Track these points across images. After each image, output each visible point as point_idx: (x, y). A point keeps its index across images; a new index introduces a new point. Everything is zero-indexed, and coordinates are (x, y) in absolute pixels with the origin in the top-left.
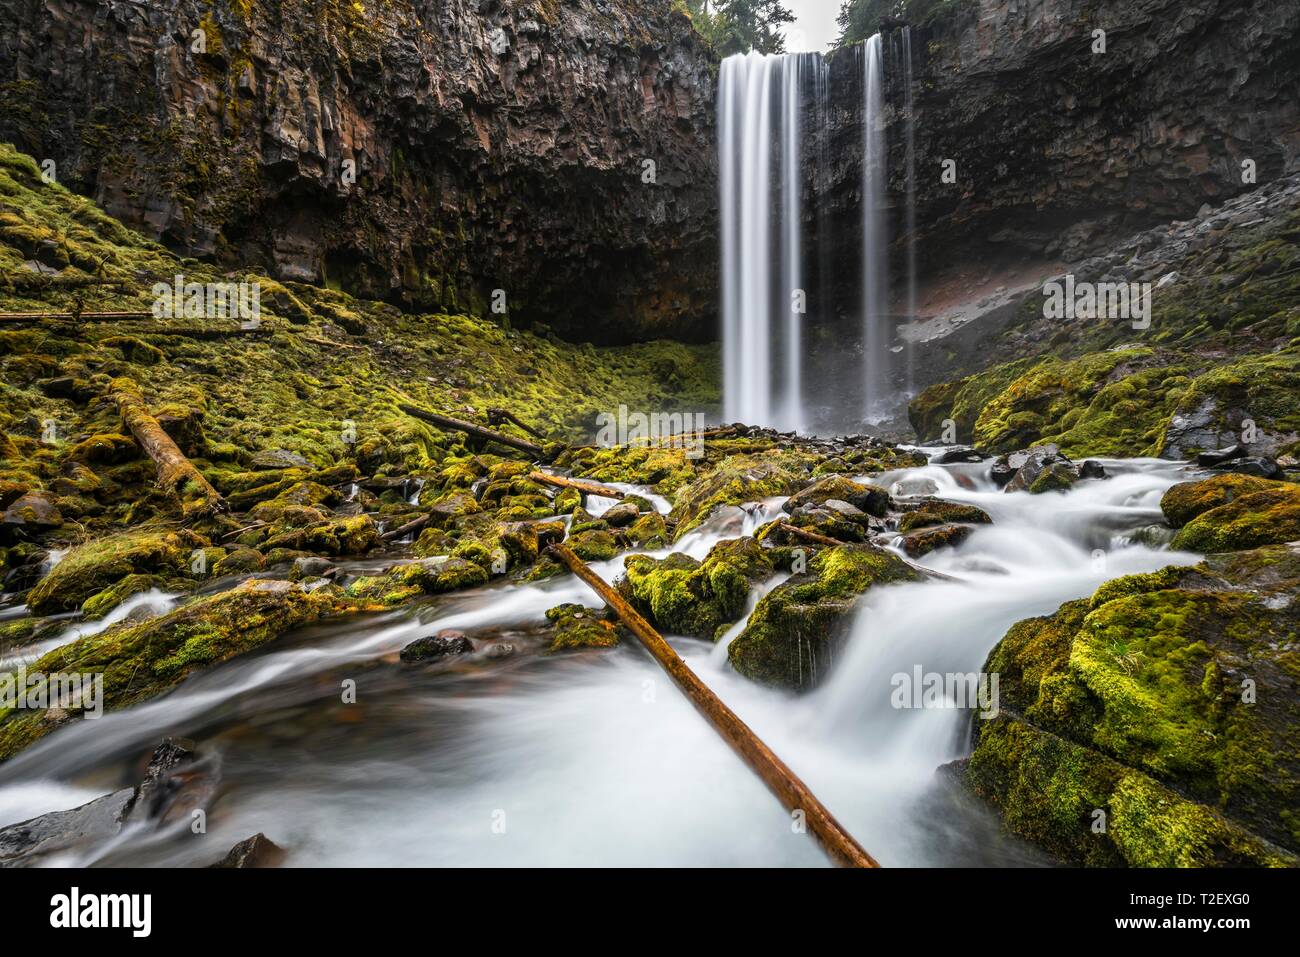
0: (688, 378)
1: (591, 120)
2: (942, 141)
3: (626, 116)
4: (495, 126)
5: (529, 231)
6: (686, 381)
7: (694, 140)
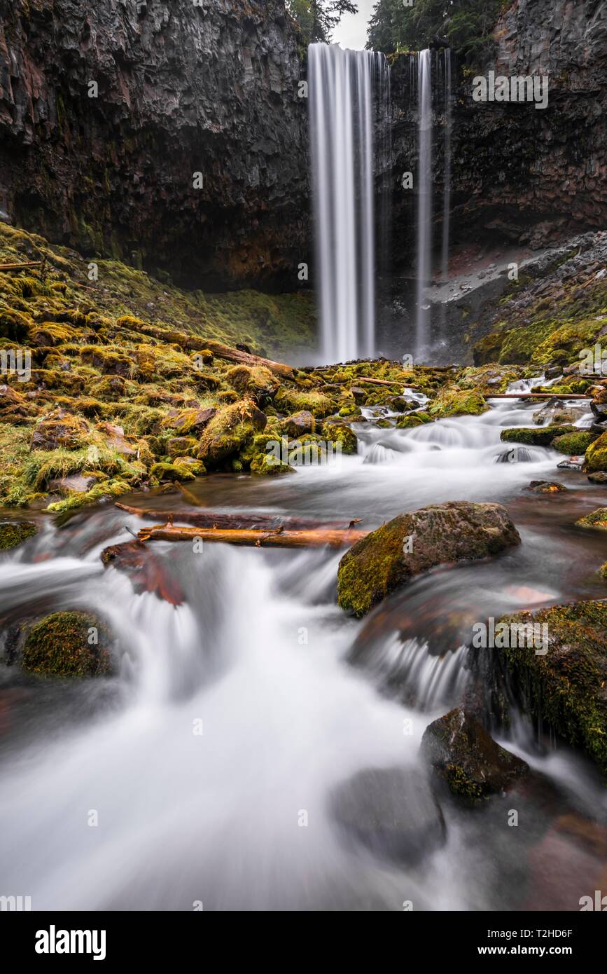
0: (277, 324)
1: (206, 85)
2: (465, 146)
3: (232, 84)
4: (134, 81)
5: (154, 184)
6: (277, 327)
7: (282, 114)
